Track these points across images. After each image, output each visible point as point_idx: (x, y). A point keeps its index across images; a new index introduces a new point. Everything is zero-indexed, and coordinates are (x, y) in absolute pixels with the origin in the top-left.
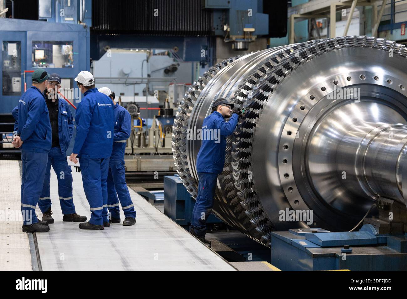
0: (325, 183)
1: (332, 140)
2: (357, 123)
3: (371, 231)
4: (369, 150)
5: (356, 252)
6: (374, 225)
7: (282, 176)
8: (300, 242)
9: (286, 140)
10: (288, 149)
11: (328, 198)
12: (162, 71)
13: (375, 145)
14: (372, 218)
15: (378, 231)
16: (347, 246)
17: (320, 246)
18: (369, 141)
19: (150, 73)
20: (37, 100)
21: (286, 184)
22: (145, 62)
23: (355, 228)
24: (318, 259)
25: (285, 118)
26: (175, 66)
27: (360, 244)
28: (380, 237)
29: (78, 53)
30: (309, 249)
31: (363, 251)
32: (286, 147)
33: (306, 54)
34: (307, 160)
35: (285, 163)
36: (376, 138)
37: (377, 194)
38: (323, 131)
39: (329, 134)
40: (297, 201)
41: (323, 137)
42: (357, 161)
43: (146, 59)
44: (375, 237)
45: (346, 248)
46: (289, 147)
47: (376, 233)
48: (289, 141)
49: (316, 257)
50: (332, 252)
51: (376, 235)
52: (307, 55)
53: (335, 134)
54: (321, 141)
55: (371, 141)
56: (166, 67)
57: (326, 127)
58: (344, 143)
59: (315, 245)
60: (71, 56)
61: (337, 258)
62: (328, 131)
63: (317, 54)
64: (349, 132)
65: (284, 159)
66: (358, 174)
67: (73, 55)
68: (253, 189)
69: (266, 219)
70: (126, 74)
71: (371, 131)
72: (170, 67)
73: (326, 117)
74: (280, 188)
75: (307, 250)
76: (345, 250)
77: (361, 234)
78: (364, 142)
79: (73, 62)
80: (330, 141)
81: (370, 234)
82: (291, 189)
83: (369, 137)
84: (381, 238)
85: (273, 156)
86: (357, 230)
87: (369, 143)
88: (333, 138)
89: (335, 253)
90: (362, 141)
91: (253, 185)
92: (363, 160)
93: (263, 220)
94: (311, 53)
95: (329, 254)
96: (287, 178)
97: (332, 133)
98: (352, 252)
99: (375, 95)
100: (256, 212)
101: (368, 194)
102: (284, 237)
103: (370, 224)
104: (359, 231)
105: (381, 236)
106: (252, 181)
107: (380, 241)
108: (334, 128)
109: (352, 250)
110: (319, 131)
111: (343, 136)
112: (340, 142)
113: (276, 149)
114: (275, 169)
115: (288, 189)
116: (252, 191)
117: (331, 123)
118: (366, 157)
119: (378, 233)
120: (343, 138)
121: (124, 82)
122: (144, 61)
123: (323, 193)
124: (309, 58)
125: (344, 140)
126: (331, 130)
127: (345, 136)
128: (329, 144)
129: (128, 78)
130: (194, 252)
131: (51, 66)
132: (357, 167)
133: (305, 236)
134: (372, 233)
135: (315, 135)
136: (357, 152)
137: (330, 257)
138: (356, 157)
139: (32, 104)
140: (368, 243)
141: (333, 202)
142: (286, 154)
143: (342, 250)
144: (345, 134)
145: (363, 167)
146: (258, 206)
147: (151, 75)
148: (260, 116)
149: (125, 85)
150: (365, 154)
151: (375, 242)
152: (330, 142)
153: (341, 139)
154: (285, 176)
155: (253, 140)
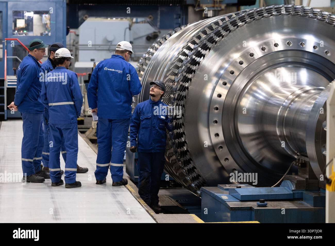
0: (253, 143)
1: (259, 101)
2: (285, 85)
3: (288, 187)
4: (289, 111)
5: (271, 205)
6: (291, 181)
7: (213, 136)
8: (222, 196)
9: (216, 102)
10: (218, 110)
11: (257, 157)
12: (144, 39)
13: (294, 106)
14: (292, 174)
15: (295, 186)
16: (262, 200)
17: (240, 200)
18: (290, 102)
19: (132, 40)
20: (28, 67)
21: (217, 144)
22: (128, 30)
23: (277, 184)
24: (235, 212)
25: (217, 80)
26: (156, 34)
27: (277, 198)
28: (296, 192)
29: (54, 22)
30: (228, 203)
31: (278, 205)
32: (217, 109)
33: (237, 22)
34: (236, 122)
35: (216, 124)
36: (297, 99)
37: (297, 153)
38: (251, 92)
39: (257, 95)
40: (227, 159)
41: (251, 98)
42: (278, 122)
43: (128, 26)
44: (292, 192)
45: (261, 202)
46: (219, 108)
47: (293, 189)
48: (219, 103)
49: (233, 210)
50: (249, 205)
51: (293, 191)
52: (237, 24)
53: (263, 96)
54: (249, 102)
55: (292, 102)
56: (148, 35)
57: (255, 88)
58: (270, 104)
59: (235, 199)
60: (49, 25)
61: (253, 211)
62: (256, 92)
63: (247, 22)
64: (276, 94)
65: (215, 119)
66: (280, 134)
67: (50, 24)
68: (186, 148)
69: (199, 176)
70: (109, 42)
71: (294, 93)
72: (151, 34)
73: (256, 79)
74: (212, 148)
75: (226, 203)
76: (260, 203)
77: (279, 190)
78: (286, 103)
79: (50, 30)
80: (258, 102)
81: (288, 189)
82: (221, 147)
83: (290, 99)
84: (298, 193)
85: (204, 117)
86: (278, 186)
87: (290, 104)
88: (261, 100)
89: (251, 206)
90: (284, 102)
91: (186, 143)
92: (283, 121)
93: (196, 176)
94: (241, 22)
95: (246, 207)
96: (217, 137)
97: (260, 94)
98: (267, 206)
99: (305, 61)
100: (189, 168)
101: (289, 153)
102: (211, 191)
103: (288, 180)
104: (279, 187)
105: (298, 192)
106: (185, 140)
107: (296, 197)
108: (262, 90)
109: (267, 204)
110: (248, 92)
111: (269, 98)
112: (266, 103)
113: (206, 110)
114: (206, 130)
115: (218, 147)
116: (185, 150)
117: (260, 86)
118: (287, 117)
119: (295, 189)
120: (269, 99)
121: (107, 49)
122: (126, 28)
123: (252, 152)
124: (239, 26)
125: (270, 101)
126: (259, 91)
127: (271, 98)
128: (257, 105)
129: (111, 45)
130: (123, 204)
131: (30, 34)
132: (278, 127)
133: (228, 191)
134: (289, 189)
135: (244, 97)
136: (279, 113)
137: (247, 210)
138: (278, 118)
139: (24, 71)
140: (285, 198)
141: (261, 161)
142: (216, 115)
143: (257, 204)
144: (272, 96)
145: (283, 127)
146: (190, 163)
147: (134, 42)
148: (192, 80)
149: (108, 51)
150: (285, 114)
151: (292, 198)
152: (258, 104)
153: (267, 100)
154: (215, 135)
155: (186, 102)
